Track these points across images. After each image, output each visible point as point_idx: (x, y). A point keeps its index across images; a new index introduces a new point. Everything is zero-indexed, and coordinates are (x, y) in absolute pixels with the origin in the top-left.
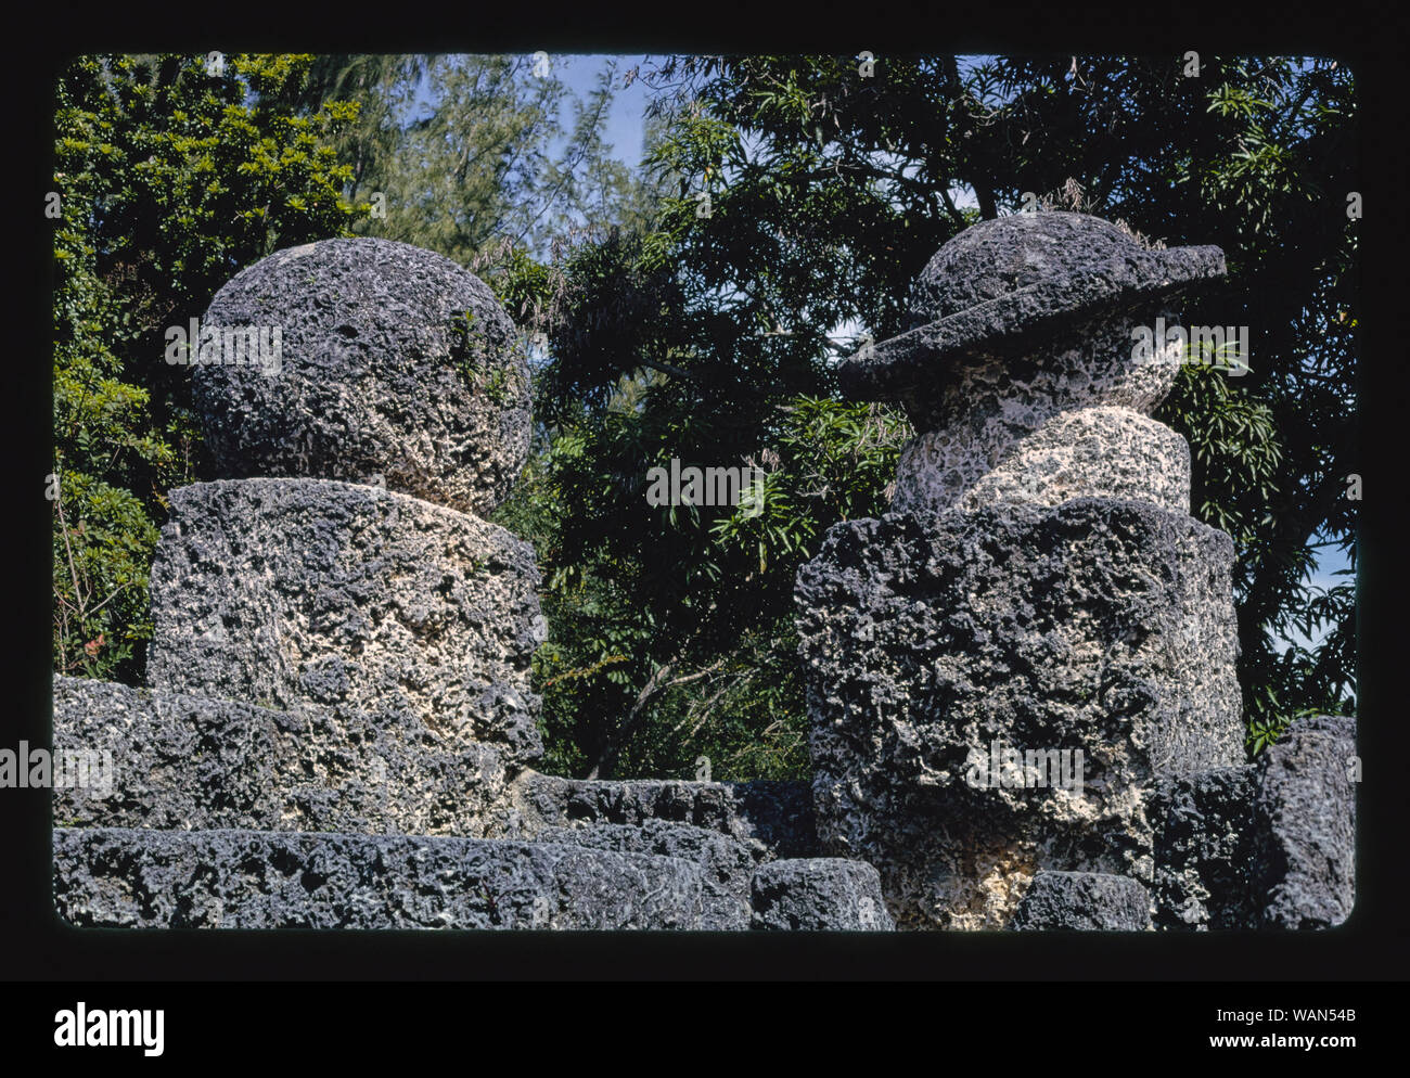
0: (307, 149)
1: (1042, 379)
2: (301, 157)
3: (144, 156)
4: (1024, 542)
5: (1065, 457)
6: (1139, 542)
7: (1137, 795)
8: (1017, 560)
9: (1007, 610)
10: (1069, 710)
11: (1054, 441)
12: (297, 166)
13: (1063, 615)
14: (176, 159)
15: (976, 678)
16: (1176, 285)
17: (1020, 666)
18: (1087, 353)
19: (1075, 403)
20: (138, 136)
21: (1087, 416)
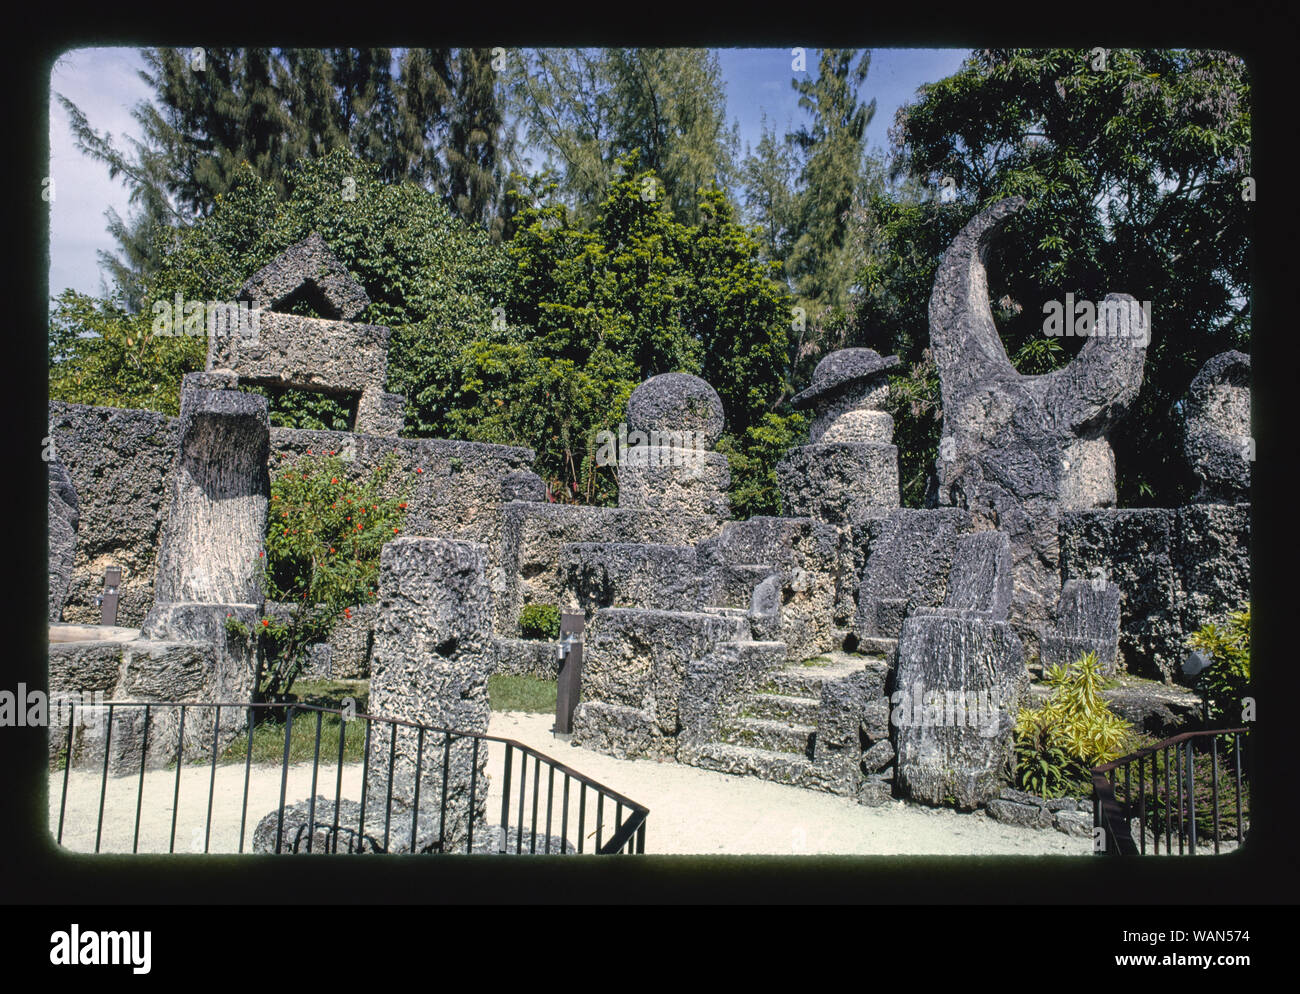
0: (759, 280)
1: (837, 404)
2: (757, 283)
3: (706, 287)
4: (822, 455)
5: (841, 427)
6: (849, 454)
7: (849, 527)
8: (821, 461)
9: (818, 475)
10: (832, 503)
11: (840, 423)
12: (755, 287)
13: (832, 476)
14: (716, 287)
15: (812, 494)
16: (869, 374)
17: (822, 491)
18: (848, 396)
19: (847, 411)
20: (702, 280)
21: (848, 415)
